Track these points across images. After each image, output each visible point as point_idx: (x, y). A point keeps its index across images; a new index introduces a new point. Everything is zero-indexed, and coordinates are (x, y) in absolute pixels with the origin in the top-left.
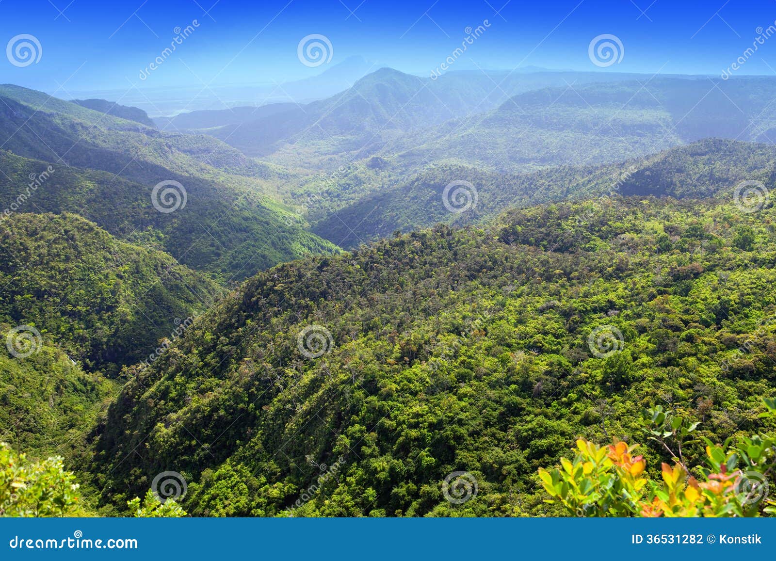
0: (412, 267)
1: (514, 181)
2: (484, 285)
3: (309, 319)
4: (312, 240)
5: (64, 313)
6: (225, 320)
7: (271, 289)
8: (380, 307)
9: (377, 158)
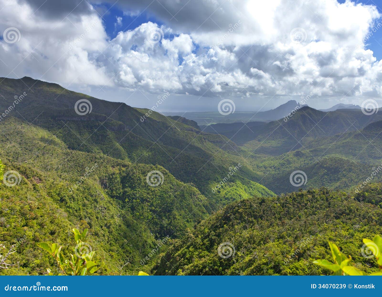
0: (306, 208)
2: (343, 223)
3: (253, 228)
4: (264, 189)
6: (215, 223)
7: (237, 211)
8: (287, 227)
9: (299, 151)
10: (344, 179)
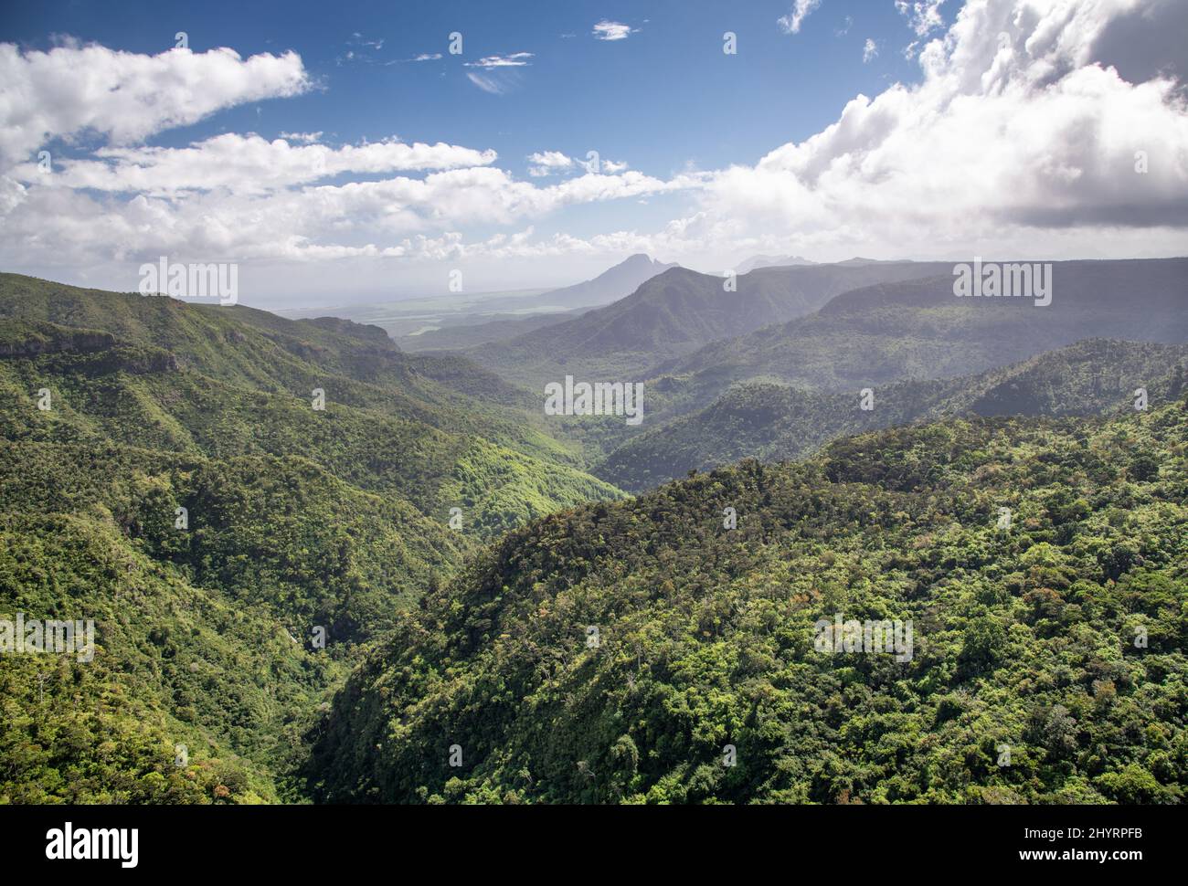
1: (842, 403)
3: (583, 583)
4: (590, 483)
5: (283, 578)
6: (477, 587)
9: (668, 379)
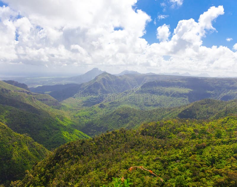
0: (112, 144)
2: (136, 151)
3: (78, 163)
7: (65, 152)
8: (101, 159)
9: (102, 104)
10: (131, 121)
